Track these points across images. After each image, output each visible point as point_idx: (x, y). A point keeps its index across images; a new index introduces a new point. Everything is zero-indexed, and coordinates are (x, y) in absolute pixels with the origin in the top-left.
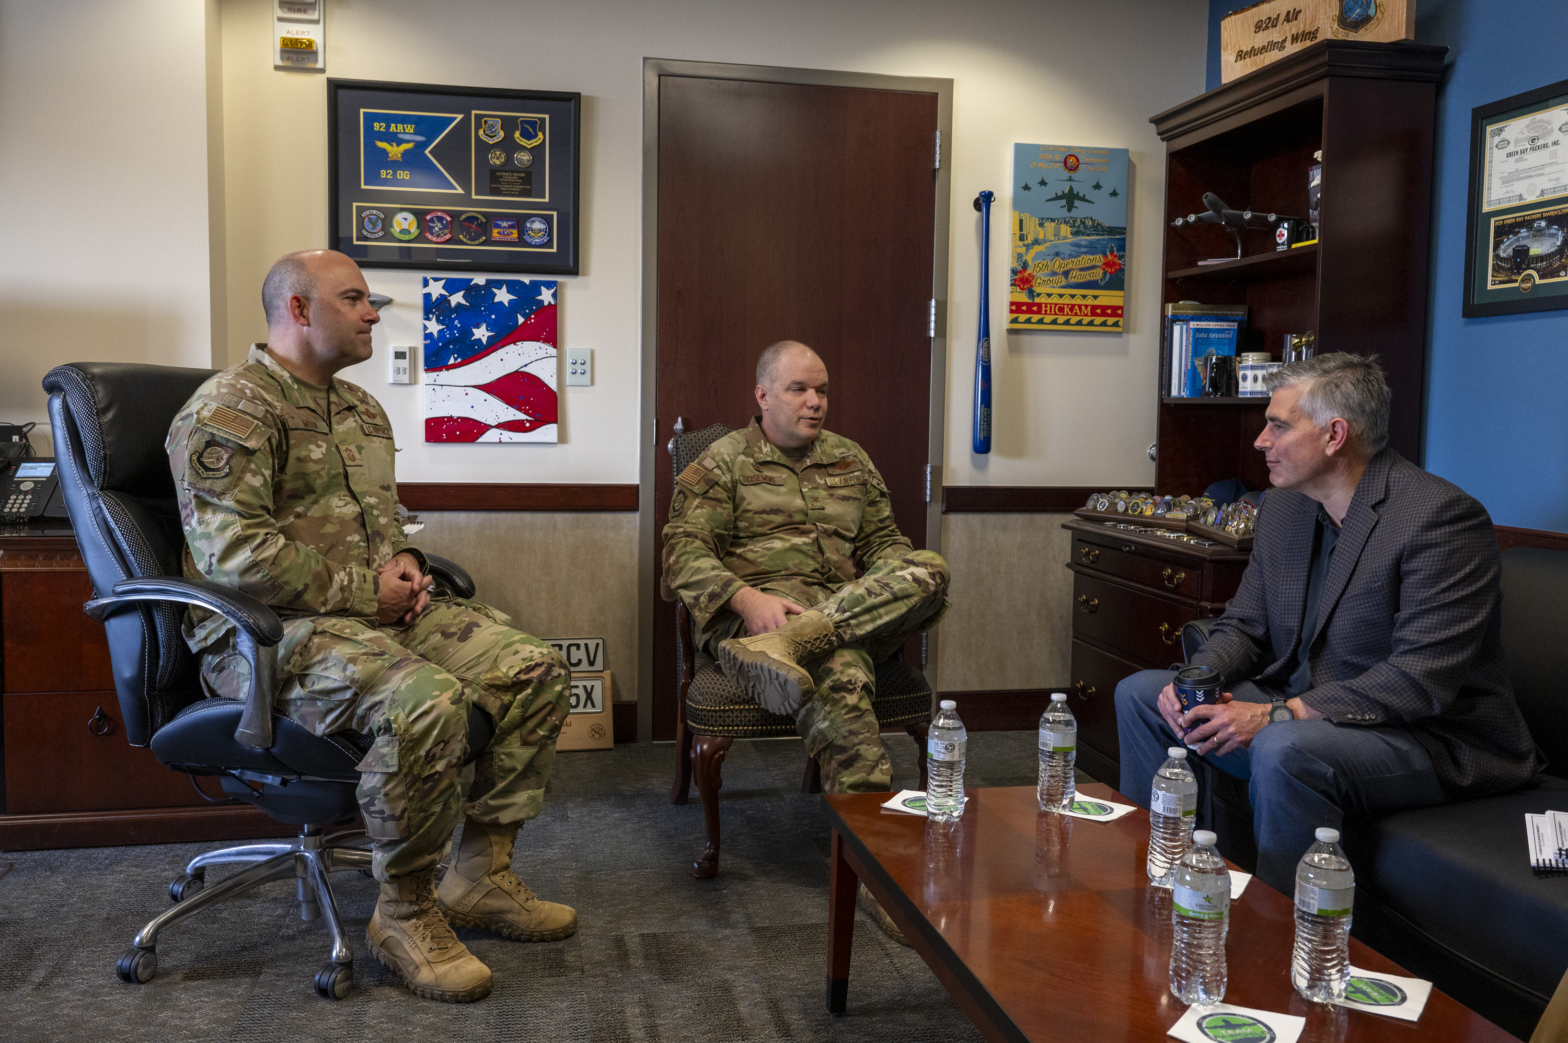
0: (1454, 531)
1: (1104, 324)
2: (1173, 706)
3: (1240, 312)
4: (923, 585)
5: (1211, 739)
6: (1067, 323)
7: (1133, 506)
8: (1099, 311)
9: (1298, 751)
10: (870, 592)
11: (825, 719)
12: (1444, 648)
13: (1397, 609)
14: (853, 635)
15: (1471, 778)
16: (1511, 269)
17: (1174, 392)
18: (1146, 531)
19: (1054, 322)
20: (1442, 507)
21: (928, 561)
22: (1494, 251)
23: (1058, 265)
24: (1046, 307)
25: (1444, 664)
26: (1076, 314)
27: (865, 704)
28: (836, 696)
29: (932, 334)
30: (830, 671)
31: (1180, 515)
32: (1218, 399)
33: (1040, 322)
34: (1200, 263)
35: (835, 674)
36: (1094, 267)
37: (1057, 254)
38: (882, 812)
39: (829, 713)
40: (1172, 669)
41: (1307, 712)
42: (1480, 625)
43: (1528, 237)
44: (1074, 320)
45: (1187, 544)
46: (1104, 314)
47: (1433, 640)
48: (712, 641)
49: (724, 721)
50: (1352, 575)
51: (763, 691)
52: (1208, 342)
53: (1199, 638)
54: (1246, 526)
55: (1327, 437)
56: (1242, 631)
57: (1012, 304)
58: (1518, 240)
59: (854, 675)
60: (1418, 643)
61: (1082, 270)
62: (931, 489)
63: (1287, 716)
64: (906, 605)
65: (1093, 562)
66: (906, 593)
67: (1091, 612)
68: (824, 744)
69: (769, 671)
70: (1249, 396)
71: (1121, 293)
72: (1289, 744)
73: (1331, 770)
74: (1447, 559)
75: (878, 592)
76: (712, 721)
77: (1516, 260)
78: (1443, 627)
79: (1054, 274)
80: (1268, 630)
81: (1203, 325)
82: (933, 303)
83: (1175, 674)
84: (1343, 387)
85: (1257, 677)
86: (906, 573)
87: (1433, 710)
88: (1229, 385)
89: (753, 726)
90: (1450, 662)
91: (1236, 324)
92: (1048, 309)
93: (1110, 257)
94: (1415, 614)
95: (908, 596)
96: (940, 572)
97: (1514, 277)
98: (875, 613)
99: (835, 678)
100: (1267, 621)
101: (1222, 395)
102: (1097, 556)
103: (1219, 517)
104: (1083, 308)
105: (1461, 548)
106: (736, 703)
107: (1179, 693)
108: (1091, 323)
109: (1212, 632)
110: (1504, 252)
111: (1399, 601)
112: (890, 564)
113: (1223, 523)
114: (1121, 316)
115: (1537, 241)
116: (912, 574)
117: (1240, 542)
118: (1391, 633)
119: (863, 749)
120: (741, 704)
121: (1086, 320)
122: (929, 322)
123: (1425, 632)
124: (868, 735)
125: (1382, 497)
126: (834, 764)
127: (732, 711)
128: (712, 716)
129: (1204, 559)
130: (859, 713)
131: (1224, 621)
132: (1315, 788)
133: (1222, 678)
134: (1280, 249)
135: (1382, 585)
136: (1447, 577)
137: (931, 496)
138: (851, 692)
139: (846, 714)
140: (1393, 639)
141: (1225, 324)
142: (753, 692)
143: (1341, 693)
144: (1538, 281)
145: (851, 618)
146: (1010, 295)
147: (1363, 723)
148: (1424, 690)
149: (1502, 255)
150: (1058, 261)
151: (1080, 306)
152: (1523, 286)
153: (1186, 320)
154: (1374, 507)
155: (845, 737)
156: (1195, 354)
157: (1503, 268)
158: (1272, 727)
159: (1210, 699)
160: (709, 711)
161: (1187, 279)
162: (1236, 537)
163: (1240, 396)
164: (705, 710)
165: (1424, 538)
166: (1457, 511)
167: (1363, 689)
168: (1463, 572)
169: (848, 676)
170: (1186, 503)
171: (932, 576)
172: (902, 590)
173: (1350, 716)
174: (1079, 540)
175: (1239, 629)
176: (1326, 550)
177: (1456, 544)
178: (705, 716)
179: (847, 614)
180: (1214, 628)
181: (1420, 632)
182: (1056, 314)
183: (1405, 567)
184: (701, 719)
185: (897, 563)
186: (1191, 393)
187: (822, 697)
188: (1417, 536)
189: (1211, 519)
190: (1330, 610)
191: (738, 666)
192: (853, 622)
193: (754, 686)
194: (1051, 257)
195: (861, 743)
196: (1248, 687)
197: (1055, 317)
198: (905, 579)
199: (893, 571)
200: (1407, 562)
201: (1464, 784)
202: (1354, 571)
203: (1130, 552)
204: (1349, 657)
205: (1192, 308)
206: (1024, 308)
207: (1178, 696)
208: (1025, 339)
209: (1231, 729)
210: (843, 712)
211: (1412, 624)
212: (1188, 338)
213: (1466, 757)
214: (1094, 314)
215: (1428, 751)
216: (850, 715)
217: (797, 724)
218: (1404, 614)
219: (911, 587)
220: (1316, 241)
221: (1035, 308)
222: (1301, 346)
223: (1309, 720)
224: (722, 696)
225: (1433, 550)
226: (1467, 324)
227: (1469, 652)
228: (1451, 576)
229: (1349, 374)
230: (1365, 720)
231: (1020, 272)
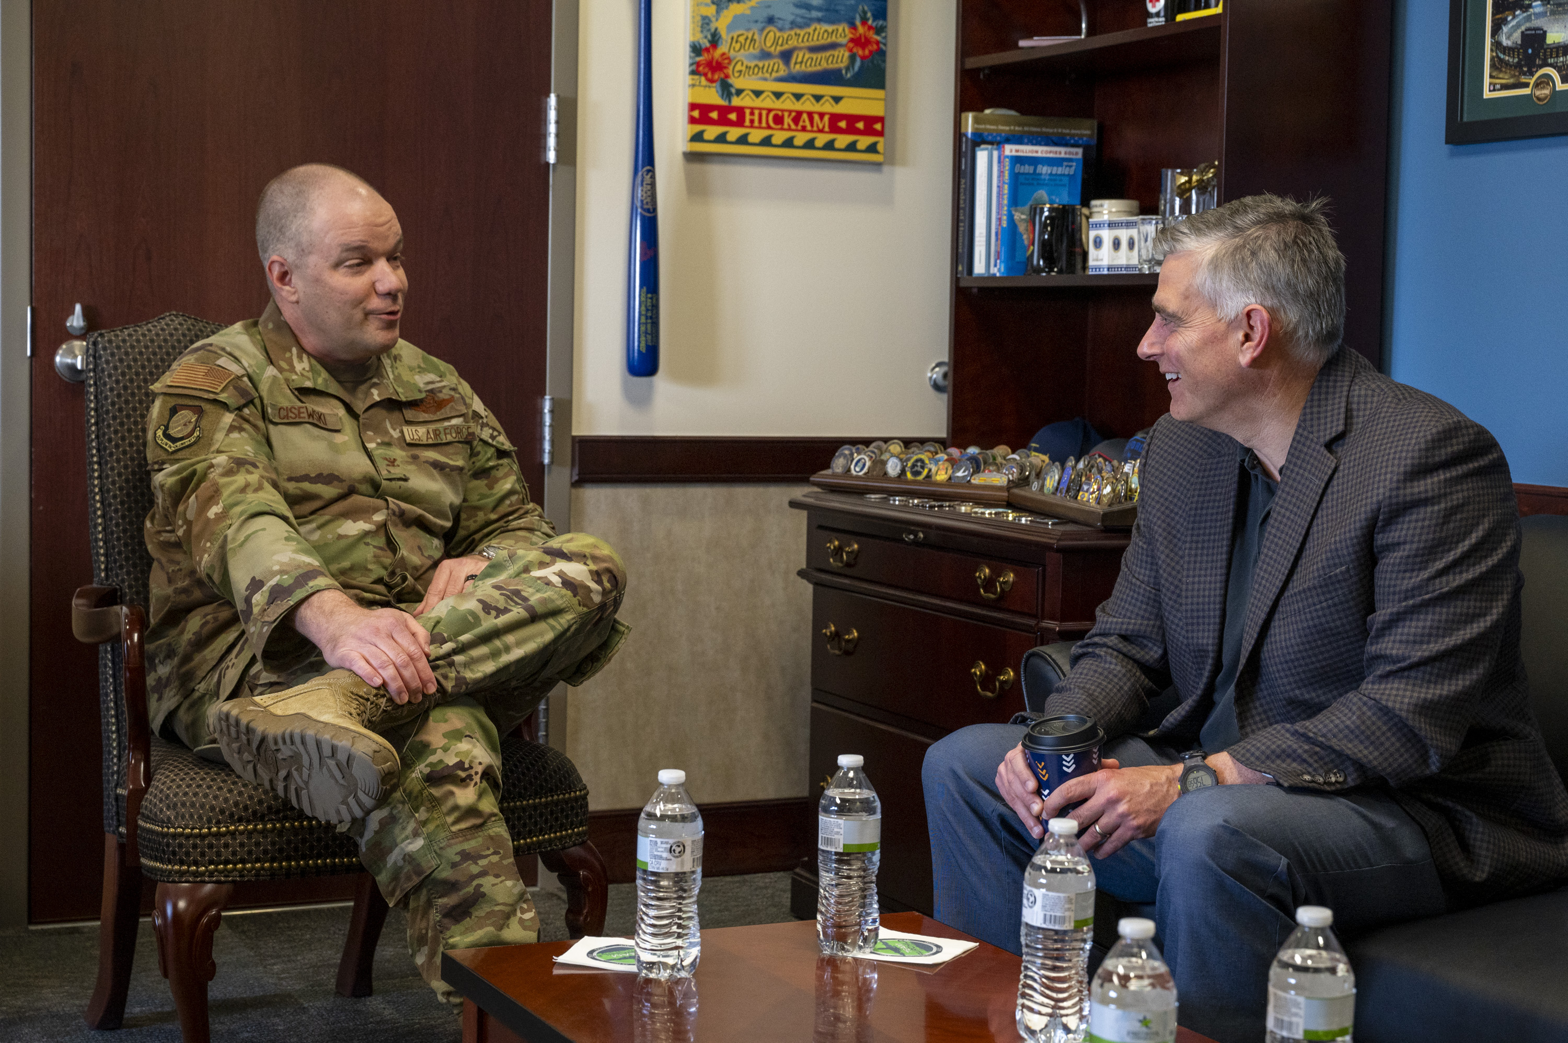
0: (1451, 479)
1: (852, 147)
2: (1024, 783)
3: (1086, 131)
4: (580, 591)
5: (1091, 830)
6: (788, 143)
7: (914, 466)
8: (843, 124)
9: (1234, 832)
10: (487, 607)
11: (416, 834)
12: (1444, 665)
13: (1371, 609)
14: (460, 680)
15: (1487, 869)
16: (1518, 66)
17: (979, 268)
18: (941, 506)
19: (766, 142)
20: (1433, 441)
21: (587, 551)
22: (1493, 35)
23: (772, 39)
24: (752, 114)
25: (1445, 693)
26: (804, 129)
27: (489, 805)
28: (436, 792)
29: (551, 157)
30: (424, 749)
31: (997, 479)
32: (1053, 278)
33: (743, 140)
34: (1022, 43)
35: (434, 752)
36: (833, 46)
37: (771, 20)
38: (556, 972)
39: (424, 823)
40: (1015, 722)
41: (1239, 773)
42: (1495, 626)
43: (1543, 14)
44: (801, 138)
45: (1014, 525)
46: (851, 130)
47: (1426, 654)
48: (181, 712)
49: (219, 854)
50: (1298, 558)
51: (307, 783)
52: (1035, 180)
53: (1052, 675)
54: (1113, 490)
55: (1240, 336)
56: (1125, 655)
57: (693, 106)
58: (1528, 19)
59: (467, 753)
60: (1404, 659)
61: (814, 49)
62: (552, 442)
63: (1207, 780)
64: (553, 628)
65: (848, 565)
66: (550, 606)
67: (847, 653)
68: (416, 880)
69: (318, 744)
70: (1106, 272)
71: (879, 93)
72: (1220, 821)
73: (1284, 861)
74: (1444, 523)
75: (501, 605)
76: (195, 855)
77: (1526, 51)
78: (1441, 632)
79: (765, 55)
80: (1165, 653)
81: (1027, 150)
82: (553, 100)
83: (1023, 730)
84: (1261, 255)
85: (1151, 733)
86: (550, 573)
87: (1428, 766)
88: (1071, 255)
89: (273, 860)
90: (1453, 688)
91: (1080, 151)
92: (756, 118)
93: (861, 30)
94: (1398, 613)
95: (555, 613)
96: (608, 571)
97: (1524, 79)
98: (497, 643)
99: (433, 759)
100: (1164, 635)
101: (1060, 272)
102: (856, 555)
103: (1066, 478)
104: (816, 117)
105: (1463, 505)
106: (240, 820)
107: (1033, 760)
108: (829, 146)
109: (1075, 660)
110: (1508, 38)
111: (1373, 593)
112: (521, 558)
113: (1074, 488)
114: (881, 134)
115: (1557, 20)
116: (561, 574)
117: (1105, 516)
118: (1364, 646)
119: (487, 883)
120: (249, 822)
121: (821, 140)
122: (544, 136)
123: (1415, 642)
124: (495, 859)
125: (1341, 428)
126: (435, 916)
127: (233, 834)
128: (195, 846)
129: (1048, 547)
130: (478, 821)
131: (1096, 639)
132: (1261, 892)
133: (1101, 733)
134: (1153, 22)
135: (1348, 570)
136: (1443, 552)
137: (552, 453)
138: (463, 782)
139: (455, 823)
140: (1366, 656)
141: (1062, 150)
142: (286, 788)
143: (1291, 742)
144: (1560, 86)
145: (455, 652)
146: (688, 91)
147: (1327, 788)
148: (1416, 735)
149: (1506, 42)
150: (772, 33)
151: (810, 115)
152: (1538, 93)
153: (998, 142)
154: (1330, 446)
155: (454, 865)
156: (1015, 201)
157: (1507, 64)
158: (1188, 797)
159: (1085, 766)
160: (188, 837)
161: (996, 70)
162: (1100, 510)
163: (1090, 273)
164: (181, 835)
165: (1408, 491)
166: (1455, 447)
167: (1324, 736)
168: (1467, 543)
169: (457, 755)
170: (1004, 458)
171: (597, 576)
172: (544, 601)
173: (1307, 777)
174: (821, 527)
175: (1119, 651)
176: (1253, 519)
177: (1457, 498)
178: (180, 846)
179: (448, 646)
180: (1080, 651)
181: (1407, 642)
182: (769, 127)
183: (1381, 539)
184: (174, 853)
185: (533, 555)
186: (1009, 268)
187: (409, 795)
188: (1398, 488)
189: (1050, 483)
190: (1263, 616)
191: (255, 745)
192: (458, 659)
193: (286, 778)
194: (760, 25)
195: (483, 874)
196: (1137, 746)
197: (767, 132)
198: (548, 583)
199: (526, 570)
200: (1383, 529)
201: (1477, 879)
202: (1301, 550)
203: (916, 543)
204: (1297, 692)
205: (1006, 121)
206: (714, 115)
207: (1031, 767)
208: (715, 170)
209: (1122, 808)
210: (450, 819)
211: (1394, 630)
212: (1001, 173)
213: (1479, 836)
214: (834, 129)
215: (1422, 828)
216: (463, 826)
217: (363, 849)
218: (1382, 614)
219: (561, 597)
220: (1219, 10)
221: (733, 116)
222: (1190, 190)
223: (1245, 786)
224: (212, 808)
225: (1422, 510)
226: (1452, 155)
227: (1481, 671)
228: (1449, 550)
229: (1273, 230)
230: (1330, 784)
231: (707, 50)
